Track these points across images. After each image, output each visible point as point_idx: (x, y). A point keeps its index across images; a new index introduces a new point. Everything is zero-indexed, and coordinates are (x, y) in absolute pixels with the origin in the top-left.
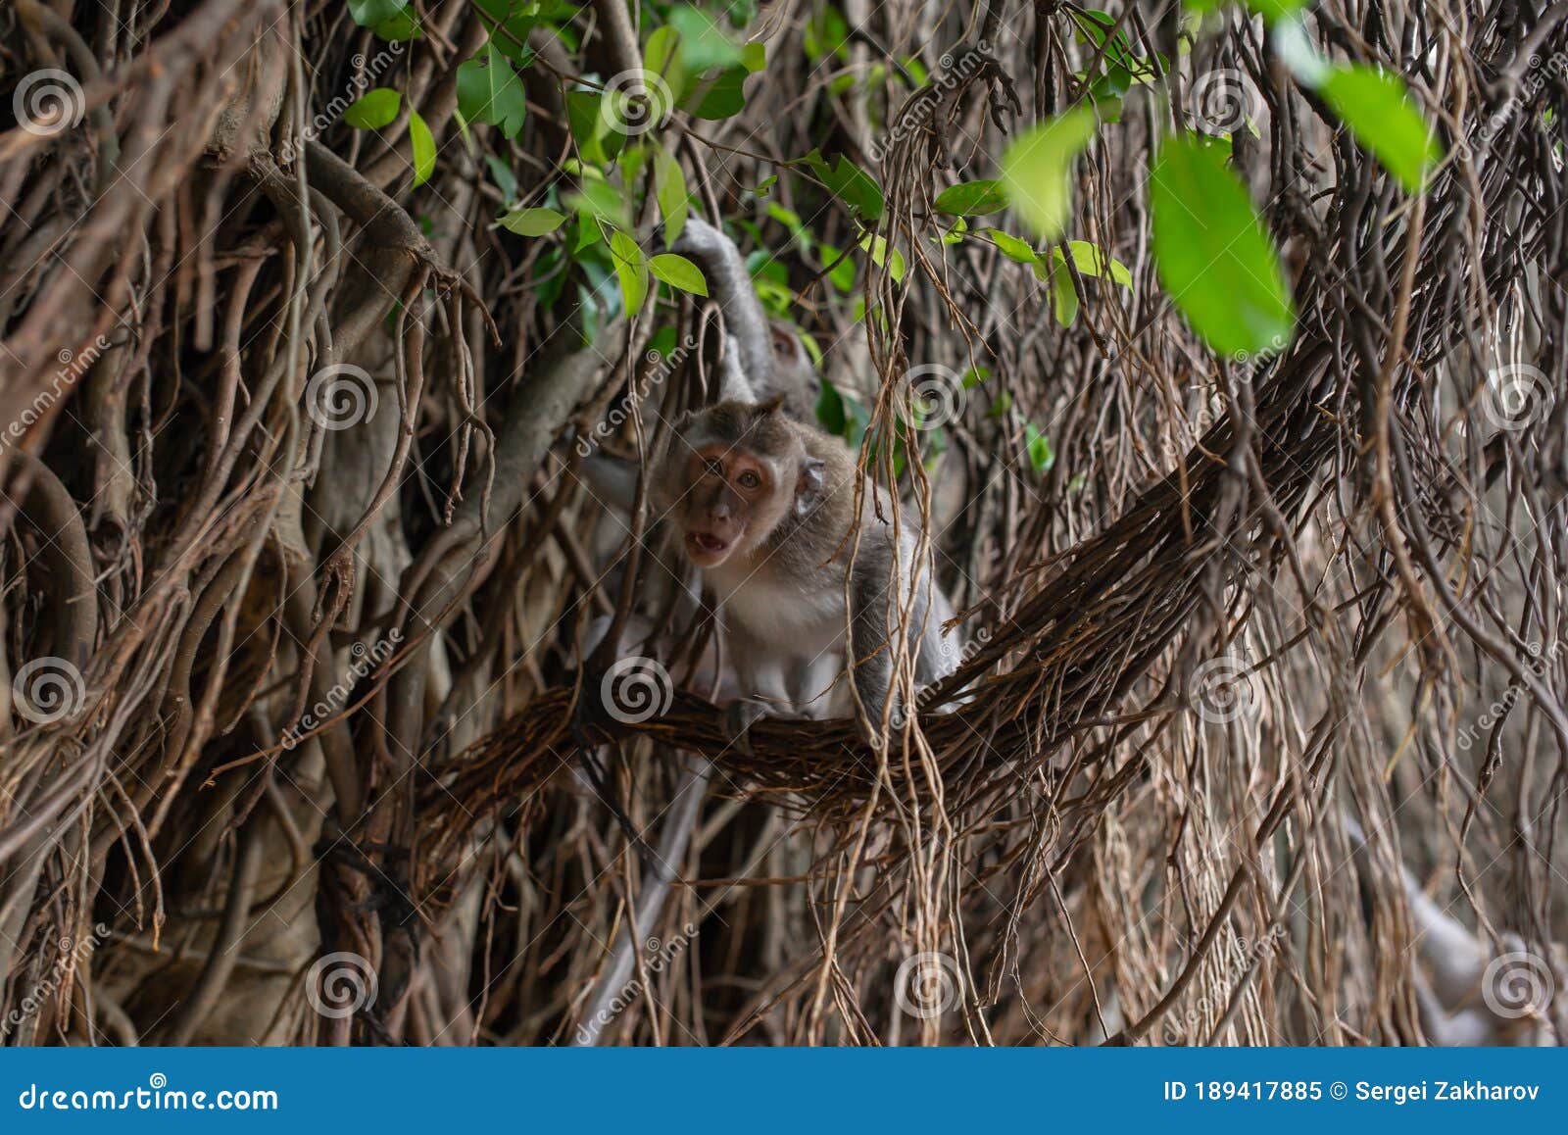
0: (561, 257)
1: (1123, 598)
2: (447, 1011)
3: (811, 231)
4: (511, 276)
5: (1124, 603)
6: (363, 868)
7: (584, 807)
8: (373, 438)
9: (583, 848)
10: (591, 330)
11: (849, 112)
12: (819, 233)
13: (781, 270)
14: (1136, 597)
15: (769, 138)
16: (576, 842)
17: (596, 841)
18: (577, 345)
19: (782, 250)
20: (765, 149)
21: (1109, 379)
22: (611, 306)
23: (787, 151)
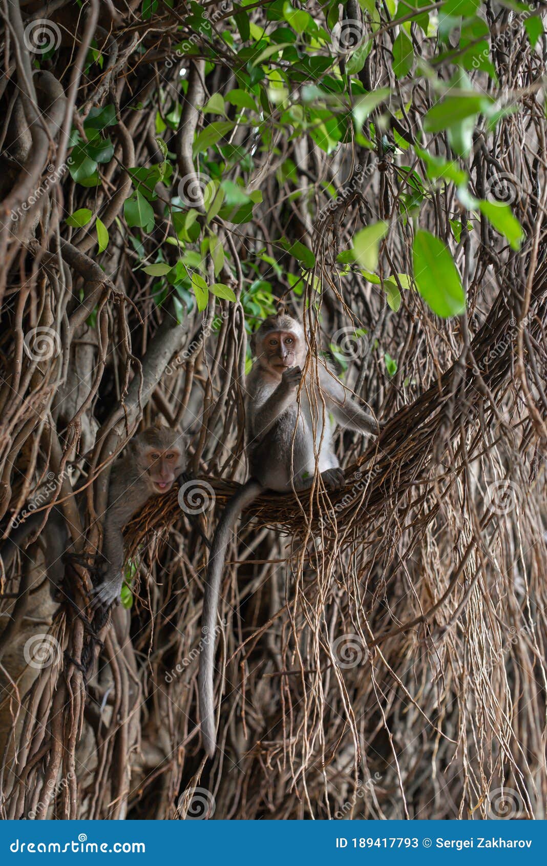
0: (165, 284)
1: (426, 430)
2: (121, 642)
3: (282, 266)
4: (140, 292)
5: (426, 432)
6: (86, 565)
7: (182, 547)
8: (78, 370)
9: (182, 565)
10: (180, 317)
11: (299, 209)
12: (287, 268)
13: (269, 286)
14: (432, 429)
15: (261, 223)
16: (179, 561)
17: (188, 562)
18: (174, 324)
19: (269, 276)
20: (259, 228)
21: (421, 332)
22: (189, 305)
23: (269, 227)
